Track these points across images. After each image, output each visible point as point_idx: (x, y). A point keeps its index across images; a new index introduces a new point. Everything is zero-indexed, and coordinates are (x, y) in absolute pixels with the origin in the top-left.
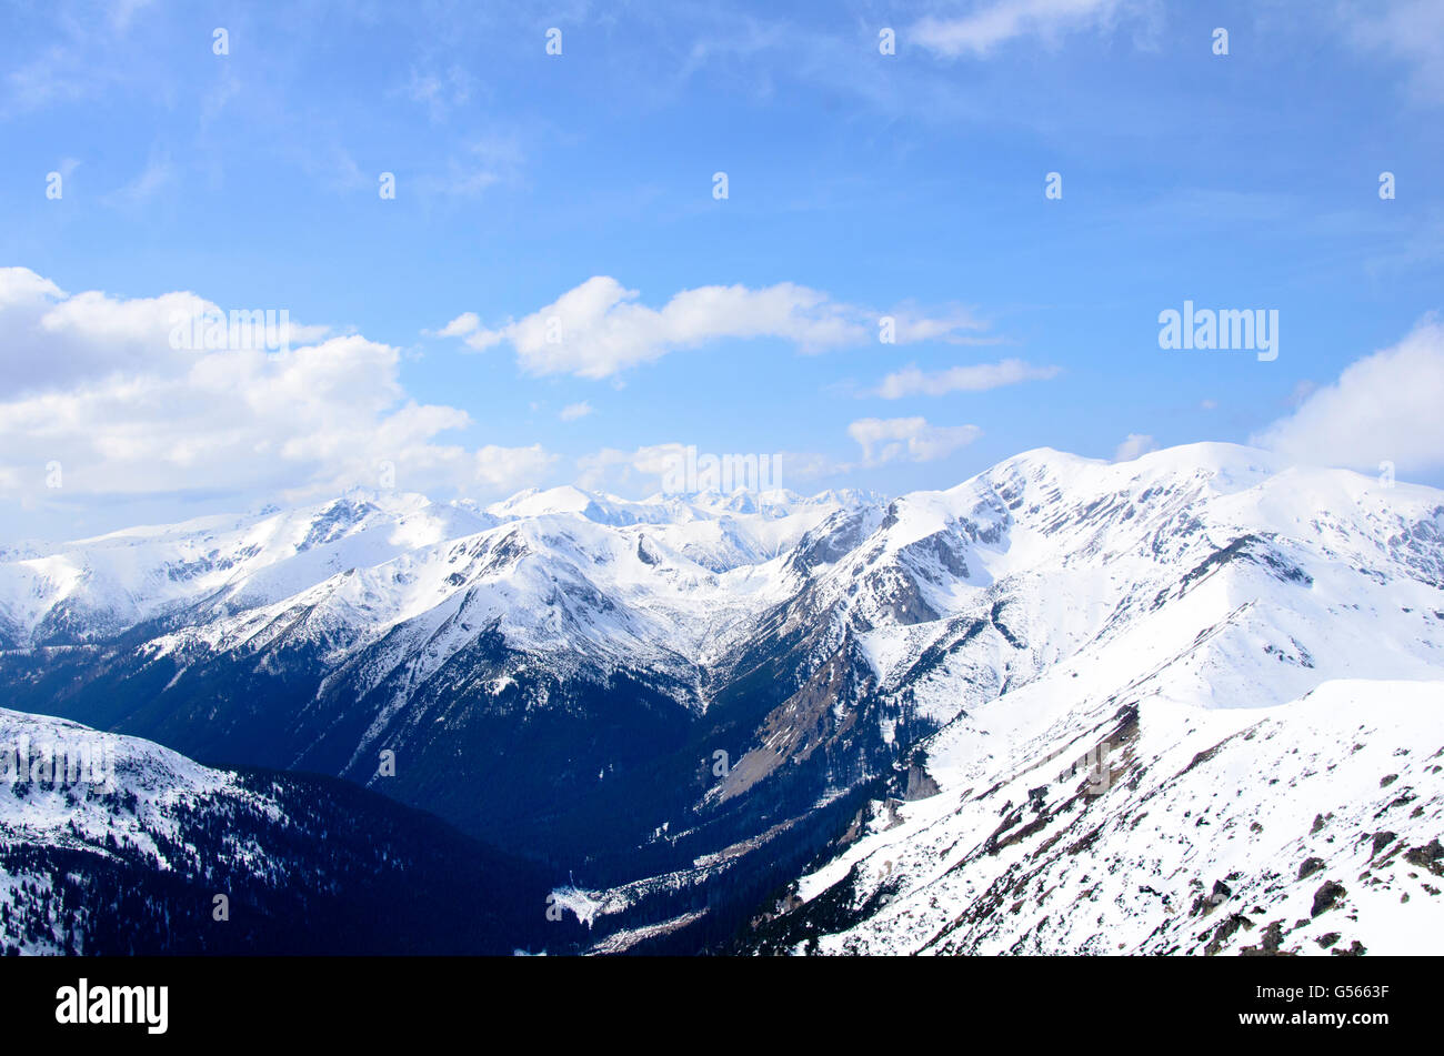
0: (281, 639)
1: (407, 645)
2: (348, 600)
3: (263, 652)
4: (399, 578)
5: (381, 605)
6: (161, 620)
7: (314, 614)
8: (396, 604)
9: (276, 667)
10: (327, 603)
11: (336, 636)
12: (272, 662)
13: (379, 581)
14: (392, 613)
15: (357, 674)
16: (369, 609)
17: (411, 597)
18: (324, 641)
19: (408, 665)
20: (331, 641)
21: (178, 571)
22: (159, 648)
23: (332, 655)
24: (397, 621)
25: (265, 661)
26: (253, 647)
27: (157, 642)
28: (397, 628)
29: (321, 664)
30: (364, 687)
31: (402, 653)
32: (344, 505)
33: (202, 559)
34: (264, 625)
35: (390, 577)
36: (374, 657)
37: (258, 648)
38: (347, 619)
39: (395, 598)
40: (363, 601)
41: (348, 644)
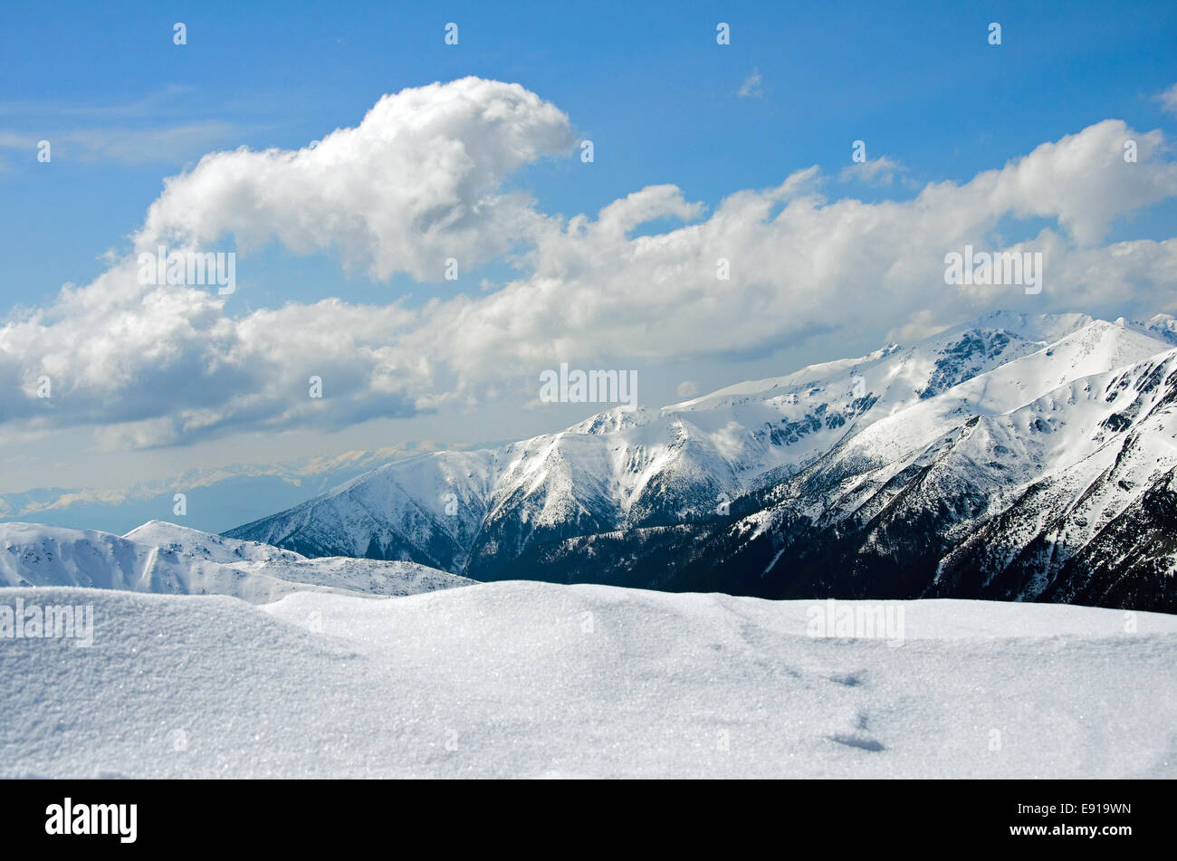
0: (890, 509)
1: (1045, 513)
2: (972, 457)
3: (874, 523)
4: (1039, 425)
5: (1017, 462)
6: (761, 493)
7: (930, 477)
8: (1036, 458)
9: (885, 545)
10: (944, 463)
11: (959, 503)
12: (881, 539)
13: (1012, 431)
14: (1031, 471)
15: (983, 551)
16: (1000, 467)
17: (1057, 448)
18: (943, 510)
19: (1048, 537)
20: (953, 510)
21: (781, 433)
22: (755, 526)
23: (955, 528)
24: (1036, 480)
25: (872, 538)
26: (859, 520)
27: (752, 519)
28: (1034, 489)
29: (942, 540)
30: (992, 567)
31: (1040, 524)
32: (976, 337)
33: (808, 416)
34: (872, 492)
35: (1026, 424)
36: (1003, 528)
37: (865, 522)
38: (974, 482)
39: (1035, 451)
40: (992, 458)
41: (976, 513)
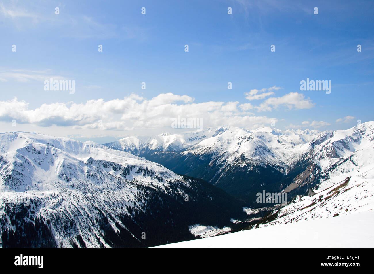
0: (205, 153)
2: (218, 146)
3: (201, 155)
4: (228, 143)
5: (224, 148)
6: (186, 148)
7: (211, 149)
8: (227, 148)
9: (203, 158)
10: (213, 147)
11: (215, 153)
12: (202, 157)
13: (224, 143)
14: (226, 150)
15: (217, 161)
16: (222, 148)
17: (230, 147)
18: (212, 154)
19: (226, 160)
20: (214, 154)
21: (191, 140)
22: (184, 153)
23: (213, 157)
25: (201, 157)
26: (200, 154)
27: (184, 152)
28: (226, 152)
29: (211, 158)
30: (217, 163)
31: (226, 157)
32: (222, 128)
33: (195, 137)
34: (202, 150)
35: (226, 142)
36: (220, 158)
37: (200, 155)
38: (217, 150)
39: (227, 147)
40: (220, 147)
41: (217, 155)
